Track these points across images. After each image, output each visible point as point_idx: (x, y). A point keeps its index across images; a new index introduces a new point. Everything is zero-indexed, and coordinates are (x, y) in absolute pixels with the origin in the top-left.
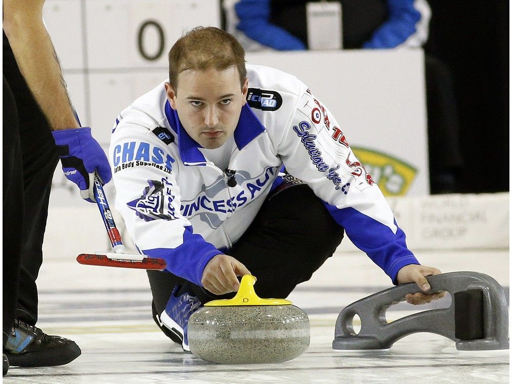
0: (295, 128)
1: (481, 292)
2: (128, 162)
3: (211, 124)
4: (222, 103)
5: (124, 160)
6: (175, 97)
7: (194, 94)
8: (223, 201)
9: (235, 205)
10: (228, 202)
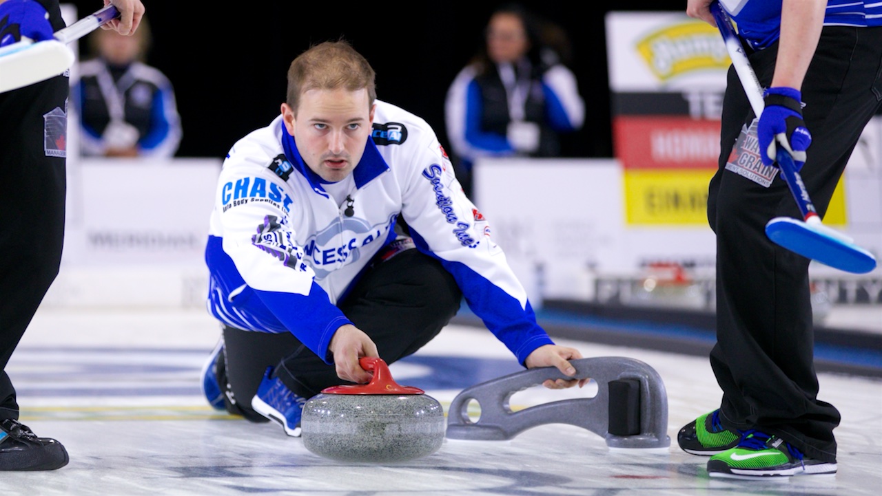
0: (425, 173)
1: (639, 381)
2: (240, 199)
3: (337, 150)
4: (350, 127)
5: (236, 196)
6: (293, 121)
7: (320, 115)
8: (333, 250)
9: (346, 254)
10: (339, 251)
